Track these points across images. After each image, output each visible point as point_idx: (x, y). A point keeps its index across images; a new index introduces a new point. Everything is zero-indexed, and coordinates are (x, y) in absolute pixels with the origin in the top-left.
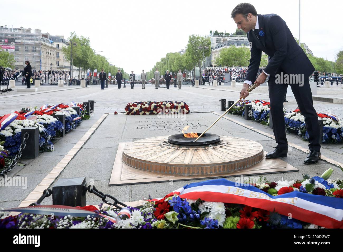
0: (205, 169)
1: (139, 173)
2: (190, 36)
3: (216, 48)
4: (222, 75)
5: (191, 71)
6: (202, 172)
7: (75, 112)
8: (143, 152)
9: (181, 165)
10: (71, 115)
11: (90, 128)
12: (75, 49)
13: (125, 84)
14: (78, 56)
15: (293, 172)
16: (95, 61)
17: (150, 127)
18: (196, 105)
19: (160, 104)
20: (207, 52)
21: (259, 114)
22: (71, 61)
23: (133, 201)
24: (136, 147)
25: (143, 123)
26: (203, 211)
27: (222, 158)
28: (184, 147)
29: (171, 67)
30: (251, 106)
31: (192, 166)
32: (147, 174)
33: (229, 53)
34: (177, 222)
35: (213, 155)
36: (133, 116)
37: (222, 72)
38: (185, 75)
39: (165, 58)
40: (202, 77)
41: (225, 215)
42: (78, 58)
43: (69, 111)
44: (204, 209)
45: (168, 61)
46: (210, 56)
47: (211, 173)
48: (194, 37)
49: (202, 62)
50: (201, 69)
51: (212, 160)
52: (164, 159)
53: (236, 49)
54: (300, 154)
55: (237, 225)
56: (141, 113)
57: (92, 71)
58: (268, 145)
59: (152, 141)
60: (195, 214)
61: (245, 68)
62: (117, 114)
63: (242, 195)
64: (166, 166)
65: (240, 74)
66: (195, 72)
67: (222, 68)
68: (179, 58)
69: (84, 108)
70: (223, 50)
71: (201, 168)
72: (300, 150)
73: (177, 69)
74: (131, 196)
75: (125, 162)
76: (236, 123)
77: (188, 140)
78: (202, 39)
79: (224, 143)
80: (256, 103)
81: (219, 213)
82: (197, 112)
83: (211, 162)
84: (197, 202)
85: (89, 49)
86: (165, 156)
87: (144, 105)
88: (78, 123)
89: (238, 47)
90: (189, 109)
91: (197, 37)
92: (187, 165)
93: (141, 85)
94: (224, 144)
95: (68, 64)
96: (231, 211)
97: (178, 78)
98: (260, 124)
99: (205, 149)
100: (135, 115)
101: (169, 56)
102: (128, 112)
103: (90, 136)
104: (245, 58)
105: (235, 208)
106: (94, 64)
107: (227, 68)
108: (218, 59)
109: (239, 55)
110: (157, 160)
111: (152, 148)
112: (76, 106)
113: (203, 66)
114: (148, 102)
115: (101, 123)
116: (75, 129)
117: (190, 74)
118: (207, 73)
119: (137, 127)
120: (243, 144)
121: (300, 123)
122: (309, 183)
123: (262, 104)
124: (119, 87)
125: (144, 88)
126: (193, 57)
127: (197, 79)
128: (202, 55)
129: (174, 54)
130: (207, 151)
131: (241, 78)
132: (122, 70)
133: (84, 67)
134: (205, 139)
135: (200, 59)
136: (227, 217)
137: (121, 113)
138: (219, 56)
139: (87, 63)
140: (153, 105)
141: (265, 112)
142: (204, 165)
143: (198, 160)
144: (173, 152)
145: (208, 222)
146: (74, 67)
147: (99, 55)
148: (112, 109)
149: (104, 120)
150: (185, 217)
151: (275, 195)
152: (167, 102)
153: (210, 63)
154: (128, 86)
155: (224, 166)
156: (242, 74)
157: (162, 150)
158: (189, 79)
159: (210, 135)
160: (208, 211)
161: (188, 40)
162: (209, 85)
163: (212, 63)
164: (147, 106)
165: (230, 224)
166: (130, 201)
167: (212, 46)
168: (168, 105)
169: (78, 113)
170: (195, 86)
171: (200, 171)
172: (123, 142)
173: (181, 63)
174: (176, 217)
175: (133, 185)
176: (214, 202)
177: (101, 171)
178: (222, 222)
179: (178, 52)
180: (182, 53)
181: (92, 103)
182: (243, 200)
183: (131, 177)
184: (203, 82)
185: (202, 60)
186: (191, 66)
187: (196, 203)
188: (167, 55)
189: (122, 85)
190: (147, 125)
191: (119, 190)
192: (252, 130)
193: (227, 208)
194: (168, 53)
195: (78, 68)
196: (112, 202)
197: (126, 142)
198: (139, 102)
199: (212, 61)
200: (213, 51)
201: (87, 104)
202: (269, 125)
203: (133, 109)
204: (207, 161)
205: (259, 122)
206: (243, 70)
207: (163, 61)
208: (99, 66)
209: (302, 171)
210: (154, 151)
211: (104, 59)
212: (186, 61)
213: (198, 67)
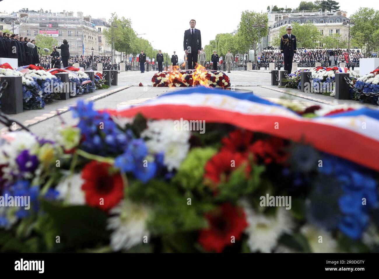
2: (243, 12)
4: (282, 58)
5: (245, 55)
12: (116, 31)
14: (119, 39)
20: (264, 31)
22: (112, 45)
36: (160, 88)
38: (237, 60)
39: (214, 41)
40: (258, 62)
42: (119, 41)
45: (217, 44)
46: (267, 36)
48: (247, 13)
49: (258, 44)
50: (256, 51)
53: (300, 27)
56: (169, 85)
57: (134, 56)
62: (142, 86)
65: (304, 57)
66: (248, 55)
68: (230, 40)
70: (283, 29)
78: (258, 16)
82: (240, 86)
85: (131, 31)
88: (89, 90)
89: (302, 25)
90: (229, 81)
91: (251, 13)
95: (109, 49)
97: (227, 60)
100: (163, 87)
101: (218, 38)
102: (155, 83)
106: (136, 48)
108: (277, 40)
113: (258, 48)
118: (263, 56)
126: (247, 37)
128: (258, 35)
129: (224, 35)
131: (305, 62)
133: (126, 52)
135: (255, 39)
138: (278, 36)
139: (129, 47)
153: (267, 45)
156: (307, 57)
158: (242, 64)
167: (269, 24)
170: (247, 69)
173: (233, 45)
180: (234, 34)
184: (258, 66)
185: (257, 41)
186: (245, 49)
188: (216, 37)
194: (218, 34)
195: (120, 53)
199: (270, 43)
200: (271, 30)
203: (160, 80)
206: (308, 53)
207: (213, 44)
211: (146, 42)
212: (239, 43)
213: (252, 49)
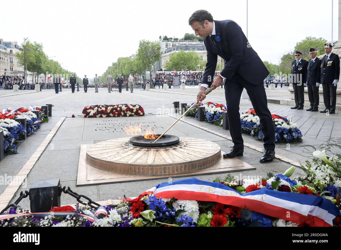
0: (167, 169)
1: (103, 174)
2: (140, 42)
3: (165, 52)
4: (172, 78)
5: (142, 75)
6: (165, 172)
7: (35, 116)
8: (107, 153)
9: (145, 165)
10: (32, 119)
11: (50, 131)
12: (29, 54)
13: (78, 88)
14: (31, 61)
15: (251, 171)
16: (48, 66)
17: (108, 130)
18: (149, 108)
19: (116, 107)
20: (157, 57)
21: (212, 116)
22: (25, 66)
23: (101, 200)
24: (99, 149)
25: (101, 126)
26: (177, 209)
27: (183, 158)
28: (145, 148)
29: (122, 72)
30: (204, 108)
31: (155, 166)
32: (112, 175)
33: (178, 57)
34: (154, 220)
35: (174, 155)
36: (90, 119)
37: (171, 76)
38: (135, 79)
39: (116, 63)
40: (153, 81)
41: (199, 212)
42: (31, 63)
43: (29, 115)
44: (178, 207)
45: (119, 66)
46: (160, 60)
47: (173, 172)
48: (144, 42)
49: (152, 67)
50: (152, 72)
51: (174, 160)
52: (128, 160)
53: (185, 54)
54: (255, 153)
55: (211, 222)
56: (97, 116)
58: (224, 145)
59: (114, 143)
60: (171, 212)
61: (193, 72)
62: (75, 117)
63: (214, 193)
64: (130, 167)
65: (189, 77)
66: (145, 76)
67: (172, 72)
68: (130, 63)
69: (42, 112)
70: (173, 54)
71: (164, 168)
72: (255, 149)
73: (128, 73)
74: (99, 195)
75: (89, 163)
76: (191, 125)
77: (147, 141)
78: (152, 44)
79: (183, 143)
80: (208, 105)
81: (193, 211)
82: (152, 114)
83: (173, 162)
84: (171, 200)
85: (42, 54)
86: (128, 157)
87: (101, 108)
88: (38, 126)
89: (187, 52)
90: (144, 111)
91: (147, 42)
92: (150, 166)
93: (94, 89)
94: (183, 145)
95: (22, 69)
96: (204, 209)
97: (130, 82)
98: (213, 125)
99: (166, 150)
100: (92, 118)
101: (120, 61)
102: (85, 115)
103: (52, 139)
104: (193, 62)
105: (207, 206)
106: (47, 69)
107: (176, 72)
108: (168, 63)
109: (188, 60)
110: (121, 161)
111: (114, 150)
112: (35, 109)
113: (153, 70)
114: (104, 105)
115: (60, 126)
116: (35, 132)
117: (141, 78)
118: (157, 77)
119: (96, 130)
120: (201, 145)
121: (252, 124)
122: (274, 181)
123: (214, 106)
124: (73, 91)
125: (97, 92)
126: (144, 61)
127: (148, 83)
128: (152, 59)
129: (125, 58)
130: (168, 152)
131: (190, 81)
132: (74, 74)
133: (38, 72)
134: (164, 140)
135: (150, 63)
136: (200, 214)
137: (78, 116)
138: (169, 60)
139: (40, 68)
140: (109, 108)
141: (218, 113)
142: (167, 165)
143: (161, 160)
144: (135, 154)
145: (184, 219)
146: (28, 72)
147: (52, 60)
148: (69, 112)
149: (62, 123)
150: (161, 215)
151: (243, 192)
152: (123, 105)
153: (160, 67)
154: (82, 89)
155: (185, 166)
156: (191, 78)
157: (124, 152)
158: (140, 82)
159: (169, 137)
160: (182, 209)
161: (139, 45)
162: (159, 88)
163: (162, 67)
164: (104, 109)
165: (205, 221)
166: (99, 200)
167: (161, 50)
168: (124, 108)
169: (38, 116)
170: (146, 89)
171: (163, 171)
172: (84, 144)
173: (132, 67)
174: (153, 215)
175: (100, 185)
176: (187, 200)
177: (67, 172)
178: (196, 219)
179: (128, 57)
180: (132, 57)
181: (50, 106)
182: (215, 198)
183: (97, 178)
184: (153, 85)
185: (152, 64)
186: (142, 70)
187: (170, 202)
188: (118, 60)
189: (76, 89)
190: (105, 127)
191: (86, 190)
192: (206, 131)
193: (200, 206)
195: (32, 73)
196: (86, 202)
197: (87, 144)
198: (95, 105)
199: (162, 65)
200: (162, 55)
201: (46, 107)
202: (222, 126)
203: (90, 112)
204: (170, 162)
205: (213, 123)
206: (192, 74)
207: (115, 65)
208: (52, 71)
209: (259, 169)
210: (118, 153)
211: (57, 64)
212: (137, 65)
213: (148, 71)
